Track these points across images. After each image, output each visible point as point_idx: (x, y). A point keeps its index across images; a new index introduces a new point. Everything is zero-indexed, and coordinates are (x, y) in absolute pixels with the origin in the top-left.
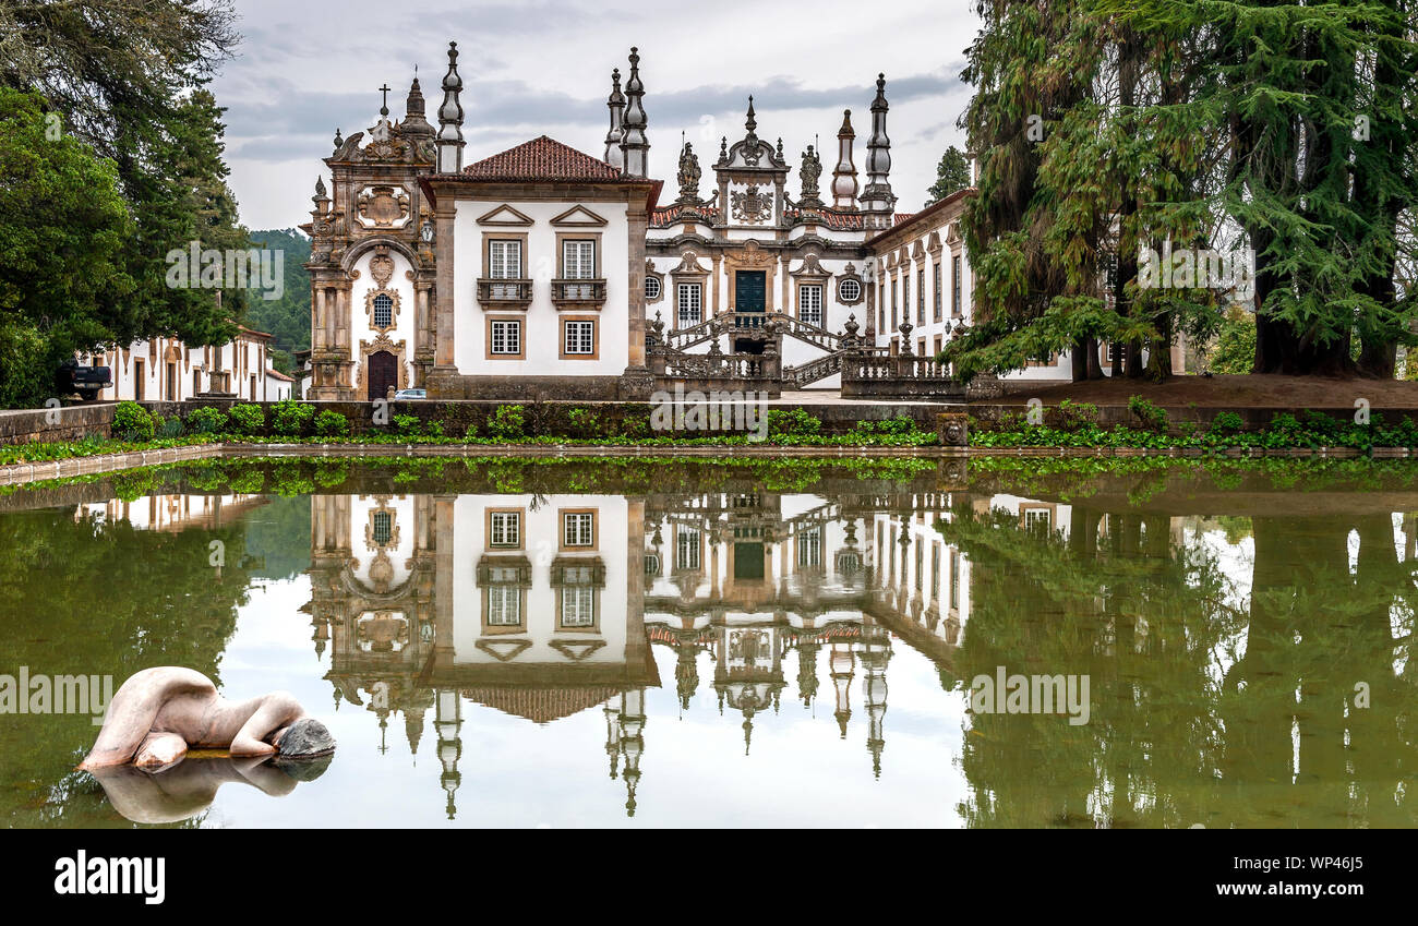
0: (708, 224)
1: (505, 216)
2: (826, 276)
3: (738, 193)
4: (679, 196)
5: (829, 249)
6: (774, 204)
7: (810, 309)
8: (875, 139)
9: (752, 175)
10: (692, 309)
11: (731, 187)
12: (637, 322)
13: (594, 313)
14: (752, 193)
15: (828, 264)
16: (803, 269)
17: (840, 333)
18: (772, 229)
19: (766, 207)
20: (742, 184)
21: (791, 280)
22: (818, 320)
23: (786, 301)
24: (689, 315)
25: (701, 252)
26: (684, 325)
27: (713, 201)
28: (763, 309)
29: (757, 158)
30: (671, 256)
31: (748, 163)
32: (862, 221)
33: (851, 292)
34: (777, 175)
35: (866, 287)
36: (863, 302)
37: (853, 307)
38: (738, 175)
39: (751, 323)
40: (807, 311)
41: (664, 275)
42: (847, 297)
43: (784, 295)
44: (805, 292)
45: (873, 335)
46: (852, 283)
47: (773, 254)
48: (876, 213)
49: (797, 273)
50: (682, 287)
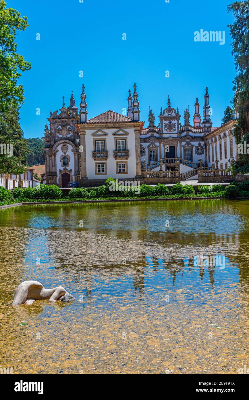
0: (157, 133)
1: (100, 133)
2: (193, 146)
4: (149, 125)
5: (193, 138)
6: (177, 126)
8: (205, 106)
9: (170, 118)
10: (154, 158)
11: (164, 122)
12: (138, 162)
13: (126, 160)
14: (170, 123)
15: (193, 143)
16: (186, 145)
18: (176, 133)
19: (174, 127)
20: (167, 121)
21: (182, 148)
23: (181, 154)
24: (153, 160)
25: (156, 141)
26: (151, 162)
27: (159, 126)
28: (174, 157)
29: (171, 113)
30: (147, 142)
31: (169, 115)
32: (202, 130)
33: (200, 151)
34: (177, 118)
35: (204, 149)
36: (204, 153)
37: (201, 155)
38: (166, 118)
39: (171, 161)
40: (187, 157)
41: (145, 148)
42: (199, 152)
43: (180, 152)
44: (186, 152)
45: (207, 163)
46: (200, 148)
47: (177, 141)
48: (207, 127)
49: (184, 146)
50: (151, 152)
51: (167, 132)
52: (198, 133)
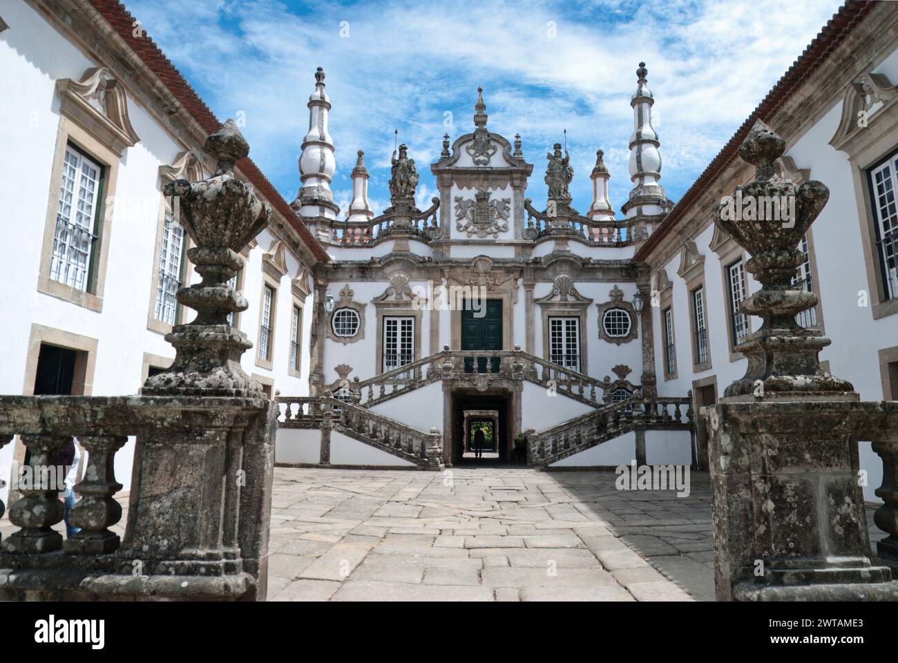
0: (424, 238)
2: (585, 303)
4: (389, 206)
5: (586, 269)
6: (512, 212)
7: (564, 349)
8: (639, 135)
9: (482, 176)
10: (403, 351)
11: (455, 191)
14: (482, 198)
15: (585, 288)
16: (553, 295)
17: (607, 378)
18: (511, 244)
19: (500, 216)
20: (469, 188)
21: (538, 311)
22: (575, 364)
23: (530, 339)
24: (399, 360)
25: (415, 274)
27: (432, 211)
28: (500, 347)
29: (489, 156)
30: (374, 280)
31: (477, 163)
32: (629, 233)
33: (619, 326)
34: (515, 176)
35: (639, 318)
36: (636, 337)
37: (623, 345)
38: (464, 176)
39: (476, 365)
40: (560, 352)
41: (366, 305)
42: (614, 332)
43: (528, 329)
44: (556, 326)
45: (654, 383)
46: (619, 314)
47: (512, 275)
48: (649, 220)
49: (544, 301)
50: (389, 322)
51: (468, 236)
52: (610, 245)
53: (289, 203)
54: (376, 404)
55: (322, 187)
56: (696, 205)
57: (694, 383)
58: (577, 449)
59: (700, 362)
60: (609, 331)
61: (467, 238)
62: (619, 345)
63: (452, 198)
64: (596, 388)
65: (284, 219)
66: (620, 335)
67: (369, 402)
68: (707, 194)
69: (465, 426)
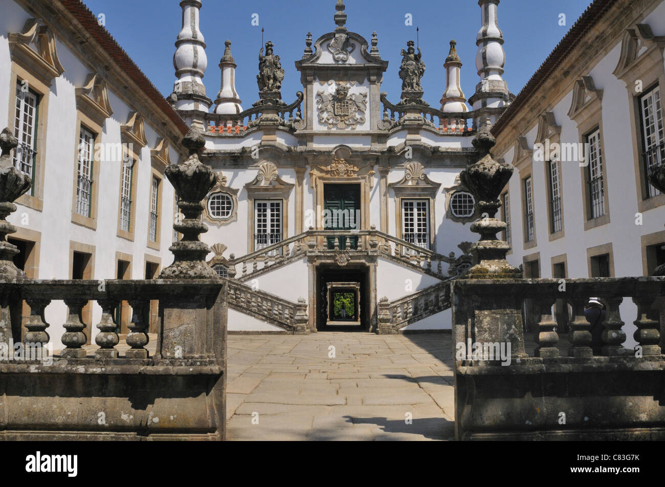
0: (290, 129)
2: (434, 187)
3: (326, 93)
4: (258, 99)
5: (433, 158)
7: (416, 228)
8: (484, 33)
9: (341, 73)
10: (272, 231)
11: (317, 87)
14: (342, 92)
15: (435, 176)
16: (406, 181)
17: (452, 254)
18: (367, 135)
19: (358, 110)
20: (330, 84)
21: (391, 194)
22: (424, 241)
23: (384, 219)
24: (269, 238)
25: (282, 162)
27: (297, 105)
29: (348, 53)
30: (245, 168)
31: (336, 60)
32: (474, 123)
33: (465, 207)
34: (371, 72)
38: (325, 73)
40: (412, 230)
41: (238, 190)
42: (460, 213)
43: (382, 210)
44: (408, 208)
46: (464, 196)
47: (368, 162)
48: (492, 112)
49: (398, 186)
50: (259, 205)
51: (329, 128)
52: (457, 135)
53: (165, 97)
54: (250, 279)
55: (195, 82)
56: (526, 106)
57: (525, 258)
58: (424, 315)
59: (528, 239)
60: (456, 212)
61: (328, 131)
62: (464, 224)
63: (315, 93)
64: (442, 262)
65: (167, 118)
66: (465, 216)
67: (243, 277)
68: (533, 98)
69: (328, 297)
